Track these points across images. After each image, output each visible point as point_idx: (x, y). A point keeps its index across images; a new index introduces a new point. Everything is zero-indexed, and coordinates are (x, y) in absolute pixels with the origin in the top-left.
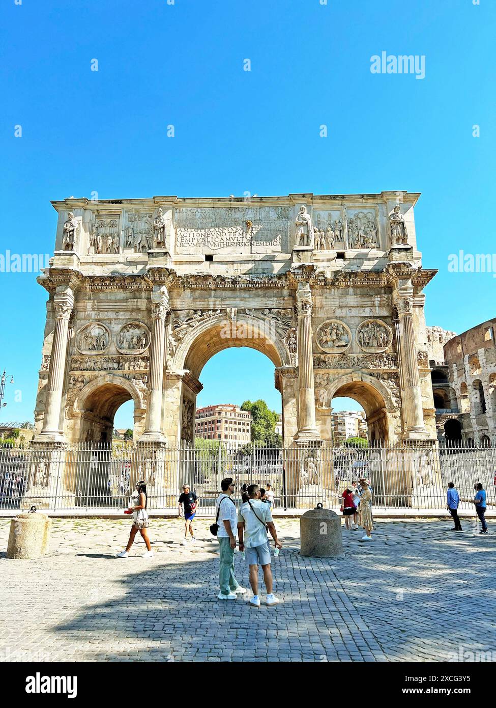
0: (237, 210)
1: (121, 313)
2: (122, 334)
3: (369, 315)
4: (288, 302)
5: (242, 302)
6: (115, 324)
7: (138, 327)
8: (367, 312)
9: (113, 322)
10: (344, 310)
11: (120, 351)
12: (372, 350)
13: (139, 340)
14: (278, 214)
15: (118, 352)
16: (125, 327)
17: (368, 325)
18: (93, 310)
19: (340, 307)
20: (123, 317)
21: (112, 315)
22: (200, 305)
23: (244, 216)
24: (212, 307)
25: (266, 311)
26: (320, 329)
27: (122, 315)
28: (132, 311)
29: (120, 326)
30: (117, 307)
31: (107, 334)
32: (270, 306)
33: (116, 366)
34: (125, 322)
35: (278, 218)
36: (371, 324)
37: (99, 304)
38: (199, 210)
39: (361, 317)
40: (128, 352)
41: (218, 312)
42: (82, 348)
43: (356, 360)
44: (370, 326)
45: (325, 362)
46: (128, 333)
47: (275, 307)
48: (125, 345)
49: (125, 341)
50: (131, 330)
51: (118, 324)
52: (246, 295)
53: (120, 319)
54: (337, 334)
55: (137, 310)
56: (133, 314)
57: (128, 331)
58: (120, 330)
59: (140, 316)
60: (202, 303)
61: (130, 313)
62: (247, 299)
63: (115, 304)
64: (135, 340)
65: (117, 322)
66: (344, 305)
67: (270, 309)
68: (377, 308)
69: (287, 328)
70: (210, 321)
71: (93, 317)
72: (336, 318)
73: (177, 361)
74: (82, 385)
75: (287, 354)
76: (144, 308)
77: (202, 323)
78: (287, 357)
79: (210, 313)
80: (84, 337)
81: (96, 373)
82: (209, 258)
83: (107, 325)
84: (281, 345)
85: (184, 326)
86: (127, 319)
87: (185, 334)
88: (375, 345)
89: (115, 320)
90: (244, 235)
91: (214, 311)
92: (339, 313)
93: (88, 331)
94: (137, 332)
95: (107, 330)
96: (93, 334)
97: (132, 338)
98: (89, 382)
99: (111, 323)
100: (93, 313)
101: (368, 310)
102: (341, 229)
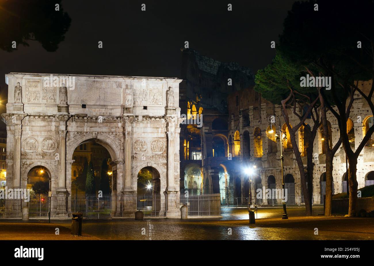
0: (97, 82)
1: (43, 132)
2: (44, 142)
3: (156, 137)
4: (121, 129)
5: (99, 129)
6: (40, 137)
7: (51, 139)
8: (155, 135)
9: (39, 136)
10: (145, 134)
11: (44, 150)
12: (157, 153)
13: (52, 145)
14: (117, 85)
15: (42, 151)
16: (44, 139)
17: (155, 141)
18: (30, 130)
19: (144, 133)
20: (44, 134)
21: (38, 133)
22: (79, 129)
23: (101, 85)
24: (85, 131)
25: (111, 133)
26: (135, 142)
28: (48, 132)
29: (42, 138)
30: (41, 129)
31: (37, 142)
32: (112, 131)
33: (41, 157)
35: (117, 87)
36: (157, 140)
37: (32, 128)
38: (79, 81)
39: (153, 137)
40: (47, 151)
41: (88, 133)
42: (25, 149)
43: (149, 157)
44: (156, 142)
45: (136, 157)
46: (46, 142)
47: (115, 131)
48: (45, 148)
49: (45, 146)
50: (48, 141)
52: (101, 125)
53: (42, 135)
54: (142, 145)
55: (50, 131)
56: (49, 133)
57: (46, 141)
59: (52, 134)
60: (81, 129)
61: (47, 132)
62: (102, 128)
63: (40, 128)
64: (50, 145)
66: (146, 132)
68: (160, 134)
69: (120, 141)
70: (85, 138)
71: (29, 134)
72: (142, 137)
73: (70, 156)
74: (27, 166)
75: (119, 154)
76: (54, 130)
77: (81, 139)
78: (120, 155)
79: (85, 134)
80: (26, 143)
81: (33, 161)
82: (84, 106)
83: (36, 138)
84: (117, 149)
85: (73, 139)
86: (45, 135)
87: (73, 143)
88: (158, 150)
89: (40, 135)
90: (101, 95)
91: (87, 133)
92: (143, 135)
93: (28, 141)
94: (51, 142)
95: (36, 140)
96: (30, 142)
97: (49, 145)
98: (30, 164)
99: (38, 137)
100: (30, 132)
101: (156, 134)
102: (146, 94)
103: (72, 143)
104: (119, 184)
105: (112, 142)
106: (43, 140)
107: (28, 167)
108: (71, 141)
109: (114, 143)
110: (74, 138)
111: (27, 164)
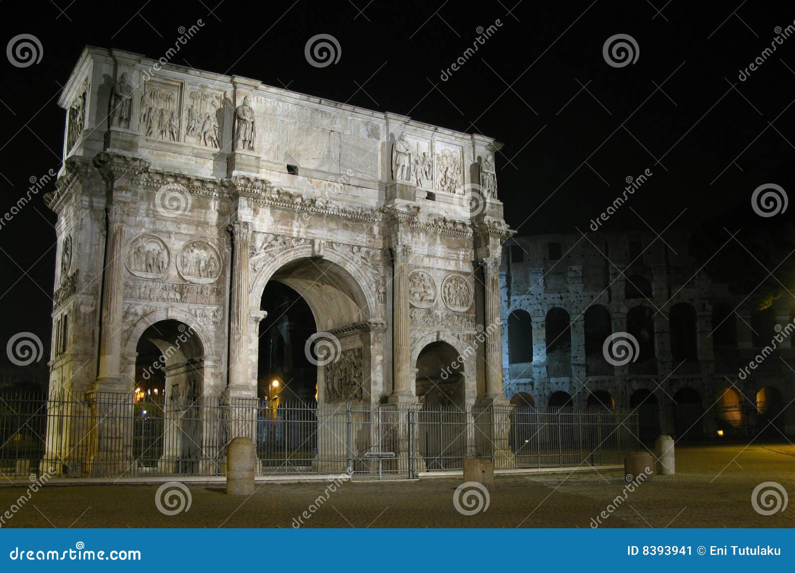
0: (324, 115)
1: (185, 226)
2: (185, 254)
3: (453, 269)
4: (378, 241)
5: (329, 234)
6: (176, 239)
7: (205, 247)
8: (452, 266)
9: (173, 236)
10: (432, 259)
11: (184, 277)
12: (456, 309)
13: (208, 265)
14: (368, 131)
15: (181, 278)
16: (188, 246)
17: (452, 280)
18: (148, 215)
19: (429, 256)
20: (186, 232)
21: (171, 227)
22: (280, 229)
23: (331, 124)
24: (295, 235)
25: (355, 249)
27: (184, 229)
28: (197, 226)
29: (183, 243)
30: (179, 217)
31: (165, 253)
32: (359, 244)
33: (178, 296)
34: (188, 238)
35: (369, 136)
36: (455, 279)
37: (155, 209)
38: (280, 104)
39: (446, 270)
40: (195, 280)
41: (303, 241)
42: (133, 267)
43: (440, 317)
44: (454, 282)
46: (191, 254)
47: (364, 245)
48: (189, 269)
49: (189, 265)
50: (196, 251)
51: (179, 240)
52: (333, 225)
53: (182, 234)
54: (424, 287)
55: (204, 224)
56: (199, 229)
57: (192, 251)
58: (181, 249)
59: (207, 233)
60: (285, 227)
61: (195, 228)
62: (336, 231)
64: (203, 264)
65: (177, 236)
66: (433, 254)
67: (359, 247)
68: (461, 263)
69: (376, 272)
70: (293, 252)
71: (147, 226)
72: (424, 267)
73: (254, 299)
74: (136, 319)
75: (376, 304)
76: (214, 224)
77: (284, 254)
78: (376, 308)
79: (293, 242)
80: (135, 253)
81: (153, 304)
82: (292, 170)
83: (165, 240)
84: (370, 292)
85: (263, 254)
86: (190, 235)
87: (264, 265)
88: (458, 303)
89: (176, 233)
90: (332, 149)
91: (298, 240)
92: (427, 262)
93: (140, 245)
94: (204, 254)
95: (166, 246)
96: (146, 250)
97: (199, 262)
98: (145, 315)
99: (170, 237)
100: (146, 219)
101: (453, 263)
102: (430, 164)
103: (263, 263)
104: (376, 383)
105: (359, 271)
106: (184, 249)
107: (138, 321)
108: (257, 257)
109: (363, 274)
110: (267, 252)
111: (136, 314)
